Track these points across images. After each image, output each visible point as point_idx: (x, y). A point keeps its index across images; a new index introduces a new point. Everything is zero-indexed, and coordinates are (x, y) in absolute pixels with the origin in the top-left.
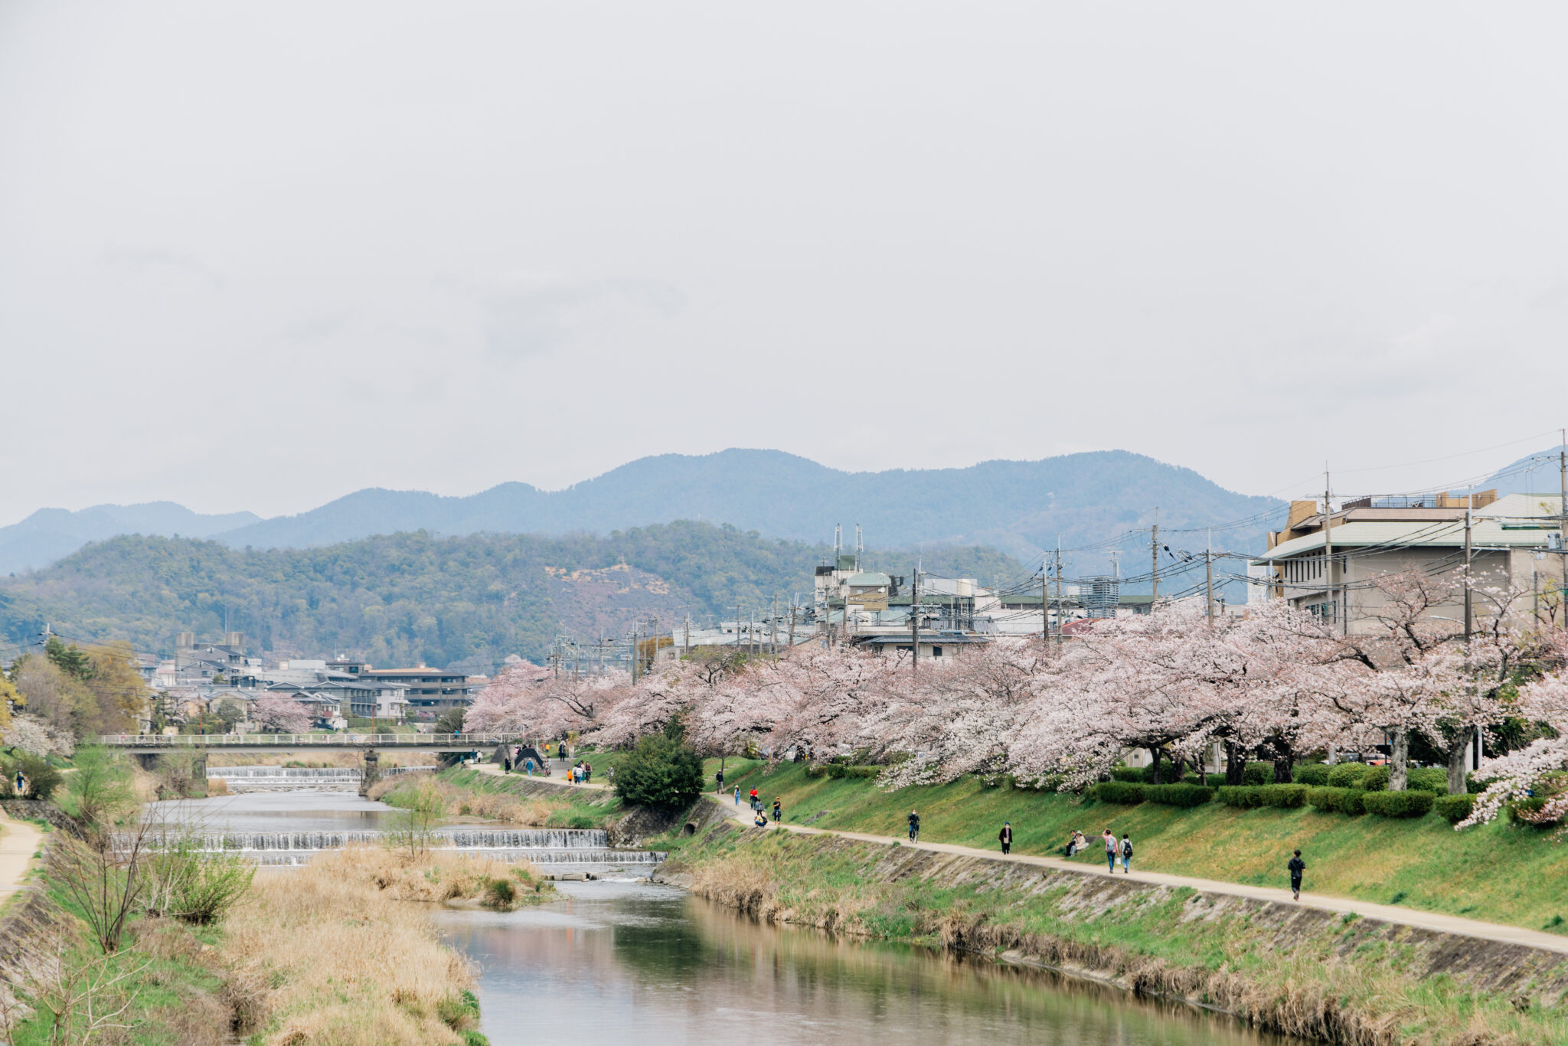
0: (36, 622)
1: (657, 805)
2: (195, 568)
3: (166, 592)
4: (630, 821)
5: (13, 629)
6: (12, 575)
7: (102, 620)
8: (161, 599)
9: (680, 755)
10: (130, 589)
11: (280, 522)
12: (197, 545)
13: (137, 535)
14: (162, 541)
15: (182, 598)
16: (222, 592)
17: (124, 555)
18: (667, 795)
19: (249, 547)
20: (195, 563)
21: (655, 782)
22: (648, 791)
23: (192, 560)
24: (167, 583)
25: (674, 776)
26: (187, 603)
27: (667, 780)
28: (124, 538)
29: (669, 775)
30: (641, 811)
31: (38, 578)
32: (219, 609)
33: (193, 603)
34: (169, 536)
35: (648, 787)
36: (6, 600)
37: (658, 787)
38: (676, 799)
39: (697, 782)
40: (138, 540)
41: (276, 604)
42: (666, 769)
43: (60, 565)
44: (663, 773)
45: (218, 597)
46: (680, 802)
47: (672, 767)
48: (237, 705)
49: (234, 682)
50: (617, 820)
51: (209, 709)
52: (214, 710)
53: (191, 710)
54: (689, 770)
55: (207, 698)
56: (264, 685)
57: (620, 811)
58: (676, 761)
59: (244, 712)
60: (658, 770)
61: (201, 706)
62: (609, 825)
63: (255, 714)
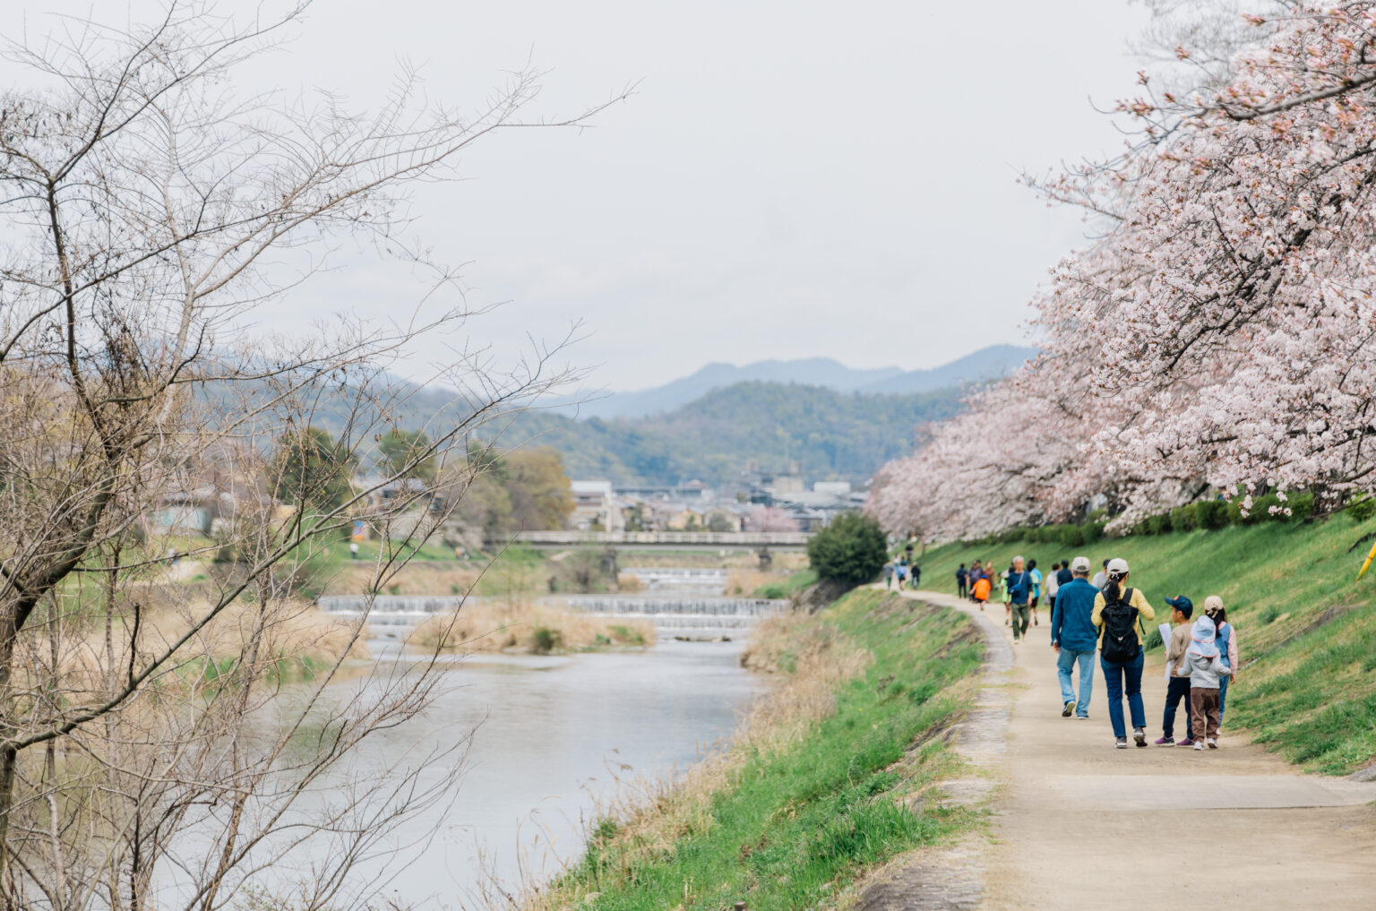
0: (663, 458)
1: (841, 575)
2: (808, 411)
3: (780, 432)
4: (816, 593)
5: (642, 464)
6: (646, 416)
7: (722, 457)
8: (776, 438)
9: (864, 529)
10: (749, 429)
11: (918, 375)
12: (810, 390)
13: (758, 381)
14: (779, 386)
15: (795, 437)
16: (832, 432)
17: (745, 399)
18: (849, 567)
19: (857, 393)
20: (808, 407)
21: (839, 555)
22: (833, 564)
23: (805, 403)
24: (782, 423)
25: (857, 549)
26: (799, 442)
27: (850, 553)
28: (746, 383)
29: (853, 548)
30: (827, 584)
31: (670, 419)
32: (830, 449)
33: (805, 442)
34: (786, 382)
35: (834, 558)
36: (638, 438)
37: (841, 559)
38: (858, 571)
40: (757, 386)
41: (880, 444)
42: (849, 543)
43: (688, 407)
44: (846, 546)
45: (828, 437)
46: (864, 576)
47: (855, 540)
48: (729, 519)
49: (754, 500)
50: (803, 592)
51: (703, 521)
52: (707, 522)
53: (678, 522)
54: (875, 545)
55: (701, 512)
56: (778, 505)
57: (813, 583)
58: (860, 534)
59: (737, 525)
60: (842, 543)
61: (692, 519)
62: (794, 596)
63: (748, 528)
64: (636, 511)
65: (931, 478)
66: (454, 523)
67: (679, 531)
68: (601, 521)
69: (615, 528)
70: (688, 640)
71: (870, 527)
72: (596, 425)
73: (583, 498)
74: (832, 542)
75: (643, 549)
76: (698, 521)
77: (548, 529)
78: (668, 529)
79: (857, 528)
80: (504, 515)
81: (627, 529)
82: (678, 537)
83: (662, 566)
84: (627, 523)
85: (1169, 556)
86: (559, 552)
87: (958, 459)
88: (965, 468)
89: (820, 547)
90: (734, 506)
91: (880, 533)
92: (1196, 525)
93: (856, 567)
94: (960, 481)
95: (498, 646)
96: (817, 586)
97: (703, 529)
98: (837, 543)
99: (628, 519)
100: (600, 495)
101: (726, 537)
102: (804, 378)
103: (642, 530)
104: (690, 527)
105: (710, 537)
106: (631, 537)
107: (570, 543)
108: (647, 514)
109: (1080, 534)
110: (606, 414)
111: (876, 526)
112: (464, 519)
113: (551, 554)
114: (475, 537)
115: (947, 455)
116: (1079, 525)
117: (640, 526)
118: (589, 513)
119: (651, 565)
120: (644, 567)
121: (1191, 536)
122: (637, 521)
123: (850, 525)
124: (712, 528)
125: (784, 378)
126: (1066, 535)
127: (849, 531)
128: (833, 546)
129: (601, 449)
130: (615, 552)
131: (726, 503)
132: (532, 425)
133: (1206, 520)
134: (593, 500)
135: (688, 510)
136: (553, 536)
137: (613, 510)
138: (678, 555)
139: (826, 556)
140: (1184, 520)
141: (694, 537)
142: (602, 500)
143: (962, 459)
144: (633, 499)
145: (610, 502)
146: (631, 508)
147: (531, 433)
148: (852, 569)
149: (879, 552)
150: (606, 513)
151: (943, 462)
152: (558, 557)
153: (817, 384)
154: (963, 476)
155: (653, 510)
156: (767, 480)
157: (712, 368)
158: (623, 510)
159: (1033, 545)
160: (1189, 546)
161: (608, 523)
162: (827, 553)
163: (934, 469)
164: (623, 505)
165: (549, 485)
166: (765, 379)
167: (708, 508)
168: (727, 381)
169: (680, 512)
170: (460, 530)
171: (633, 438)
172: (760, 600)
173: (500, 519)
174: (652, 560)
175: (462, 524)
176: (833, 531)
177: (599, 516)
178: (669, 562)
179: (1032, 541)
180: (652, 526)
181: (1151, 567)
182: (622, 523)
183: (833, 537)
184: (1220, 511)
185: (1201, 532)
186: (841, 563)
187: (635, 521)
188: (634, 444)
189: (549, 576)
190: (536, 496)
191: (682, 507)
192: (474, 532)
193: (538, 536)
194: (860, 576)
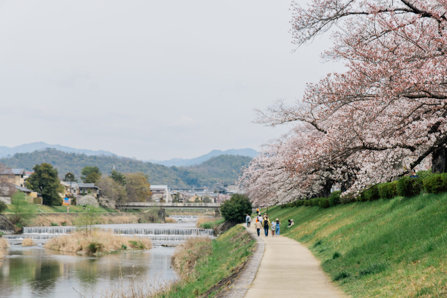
0: (196, 179)
1: (233, 219)
3: (234, 171)
4: (223, 226)
5: (189, 181)
6: (191, 166)
7: (215, 179)
8: (232, 173)
9: (243, 201)
10: (223, 170)
12: (243, 157)
13: (227, 155)
14: (234, 156)
17: (222, 160)
18: (237, 216)
20: (243, 163)
21: (233, 211)
22: (230, 215)
23: (242, 162)
24: (235, 168)
25: (240, 209)
27: (237, 210)
28: (223, 155)
29: (238, 208)
30: (228, 222)
31: (198, 167)
35: (230, 213)
36: (188, 173)
37: (233, 213)
38: (240, 217)
39: (249, 211)
40: (227, 156)
42: (237, 206)
43: (204, 163)
44: (235, 208)
46: (242, 219)
47: (239, 205)
48: (210, 198)
49: (220, 192)
50: (218, 226)
51: (202, 199)
52: (203, 199)
53: (192, 199)
54: (246, 206)
55: (201, 196)
56: (228, 194)
57: (223, 222)
58: (241, 203)
59: (213, 200)
60: (234, 206)
61: (198, 198)
62: (215, 228)
63: (217, 201)
64: (177, 195)
65: (253, 173)
66: (105, 199)
67: (192, 202)
68: (164, 199)
69: (169, 201)
70: (167, 246)
71: (245, 200)
72: (174, 169)
73: (157, 191)
74: (230, 206)
75: (178, 208)
76: (200, 199)
77: (141, 201)
78: (188, 202)
79: (240, 200)
80: (124, 196)
81: (173, 202)
82: (192, 205)
83: (184, 215)
84: (173, 200)
85: (382, 214)
86: (148, 209)
87: (267, 164)
88: (270, 168)
89: (225, 208)
90: (212, 194)
91: (249, 202)
92: (396, 194)
93: (239, 216)
94: (268, 175)
95: (75, 251)
96: (224, 224)
97: (201, 202)
98: (232, 206)
99: (174, 198)
100: (164, 190)
101: (209, 205)
102: (241, 154)
103: (179, 202)
104: (197, 201)
105: (203, 205)
106: (175, 204)
107: (150, 206)
108: (181, 196)
109: (328, 202)
110: (178, 166)
111: (248, 200)
112: (109, 198)
113: (143, 210)
114: (112, 204)
115: (261, 162)
116: (327, 198)
117: (178, 200)
118: (160, 196)
119: (180, 214)
120: (177, 215)
121: (392, 201)
122: (177, 199)
123: (237, 199)
124: (204, 202)
125: (235, 154)
126: (321, 202)
127: (237, 201)
128: (230, 208)
129: (176, 176)
130: (164, 210)
131: (209, 193)
132: (153, 168)
133: (405, 190)
134: (161, 192)
135: (196, 195)
136: (142, 204)
137: (168, 196)
138: (191, 211)
139: (227, 212)
140: (388, 192)
141: (198, 204)
142: (164, 191)
143: (269, 164)
144: (176, 192)
145: (167, 192)
146: (175, 194)
147: (153, 171)
148: (238, 217)
149: (248, 210)
150: (166, 196)
151: (259, 166)
152: (145, 212)
153: (246, 156)
154: (269, 172)
155: (183, 195)
156: (226, 186)
157: (214, 151)
158: (172, 195)
159: (307, 207)
160: (393, 207)
161: (167, 200)
162: (228, 211)
163: (255, 169)
164: (172, 194)
165: (141, 186)
166: (229, 154)
167: (204, 195)
168: (217, 155)
169: (193, 196)
170: (107, 202)
171: (186, 173)
172: (201, 229)
173: (123, 198)
174: (180, 213)
175: (108, 199)
176: (231, 202)
177: (163, 197)
178: (187, 213)
179: (307, 205)
180: (182, 201)
181: (369, 220)
182: (171, 200)
183: (230, 204)
184: (414, 185)
185: (400, 198)
186: (234, 214)
187: (176, 198)
188: (187, 175)
189: (138, 218)
190: (137, 190)
191: (194, 194)
192: (112, 202)
193: (137, 204)
194: (241, 219)
